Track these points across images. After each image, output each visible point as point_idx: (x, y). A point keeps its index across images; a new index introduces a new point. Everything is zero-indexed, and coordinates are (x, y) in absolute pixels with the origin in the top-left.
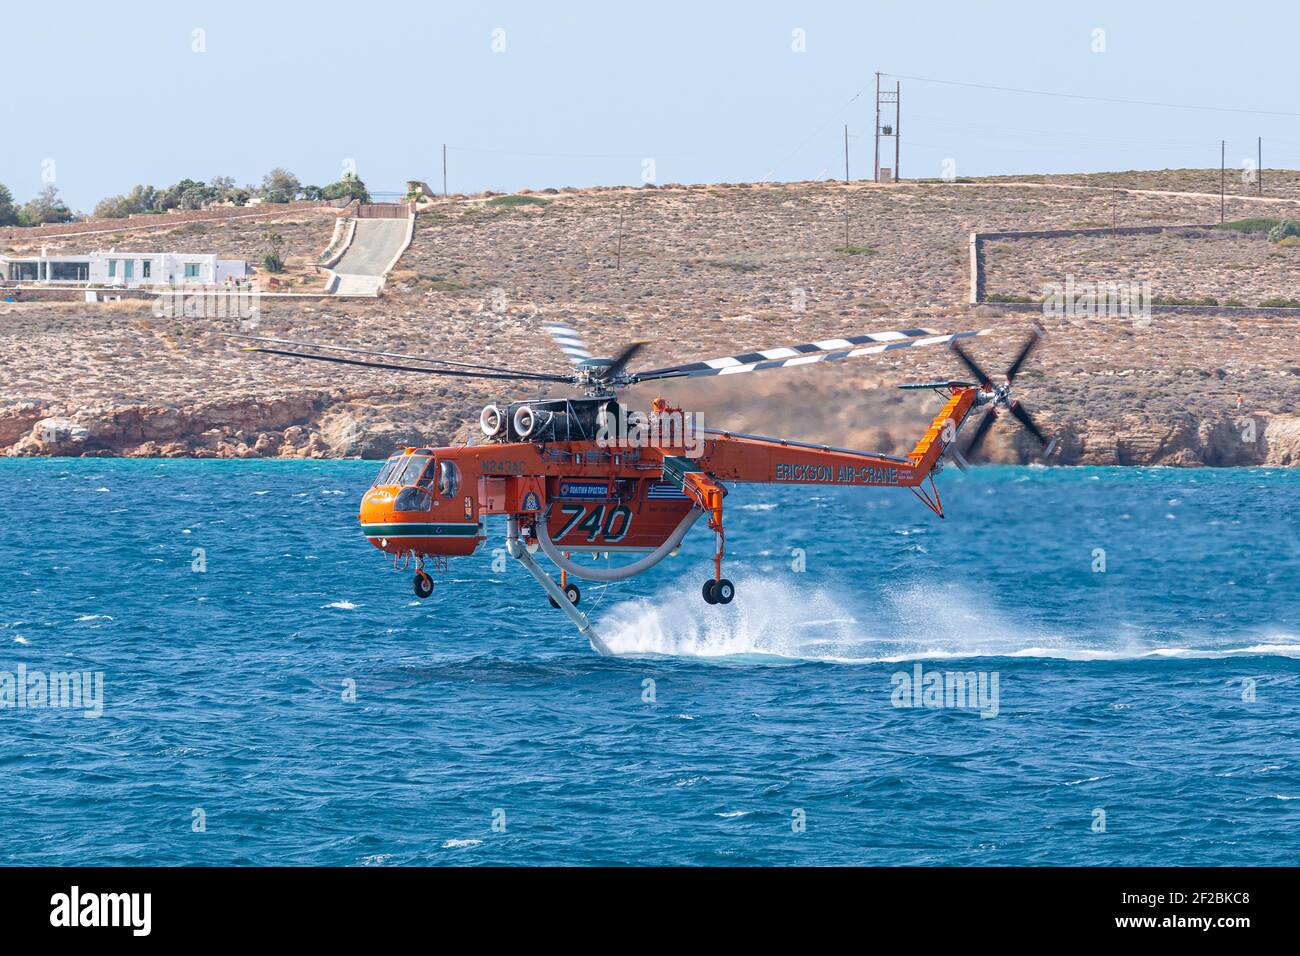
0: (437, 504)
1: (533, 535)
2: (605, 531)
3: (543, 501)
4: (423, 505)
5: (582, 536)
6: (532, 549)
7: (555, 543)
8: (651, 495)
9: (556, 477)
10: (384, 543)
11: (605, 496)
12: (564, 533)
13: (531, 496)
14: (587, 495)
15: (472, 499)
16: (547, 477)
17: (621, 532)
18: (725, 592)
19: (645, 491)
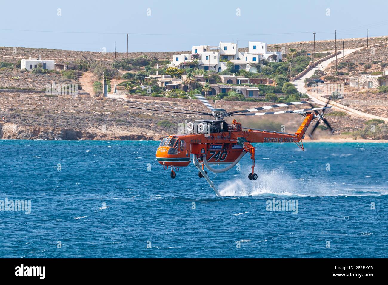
0: (179, 152)
1: (202, 160)
2: (220, 158)
3: (206, 151)
4: (175, 152)
5: (215, 160)
6: (201, 164)
7: (207, 162)
8: (233, 148)
9: (209, 144)
10: (164, 163)
11: (221, 148)
12: (210, 159)
13: (203, 149)
14: (217, 148)
15: (188, 150)
16: (207, 144)
17: (224, 159)
18: (255, 177)
19: (231, 147)
